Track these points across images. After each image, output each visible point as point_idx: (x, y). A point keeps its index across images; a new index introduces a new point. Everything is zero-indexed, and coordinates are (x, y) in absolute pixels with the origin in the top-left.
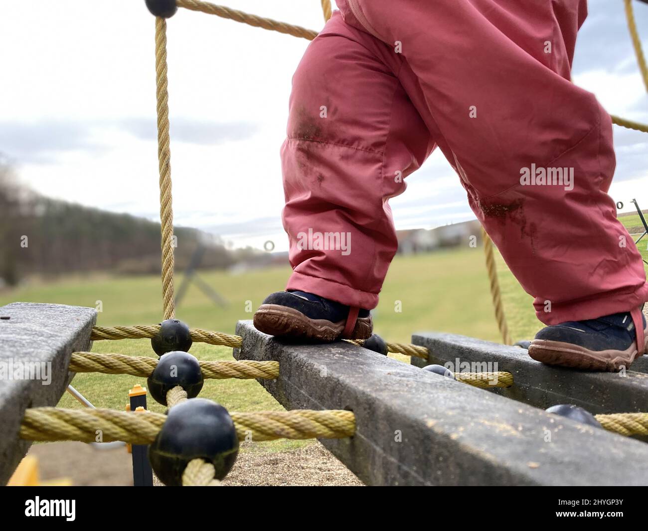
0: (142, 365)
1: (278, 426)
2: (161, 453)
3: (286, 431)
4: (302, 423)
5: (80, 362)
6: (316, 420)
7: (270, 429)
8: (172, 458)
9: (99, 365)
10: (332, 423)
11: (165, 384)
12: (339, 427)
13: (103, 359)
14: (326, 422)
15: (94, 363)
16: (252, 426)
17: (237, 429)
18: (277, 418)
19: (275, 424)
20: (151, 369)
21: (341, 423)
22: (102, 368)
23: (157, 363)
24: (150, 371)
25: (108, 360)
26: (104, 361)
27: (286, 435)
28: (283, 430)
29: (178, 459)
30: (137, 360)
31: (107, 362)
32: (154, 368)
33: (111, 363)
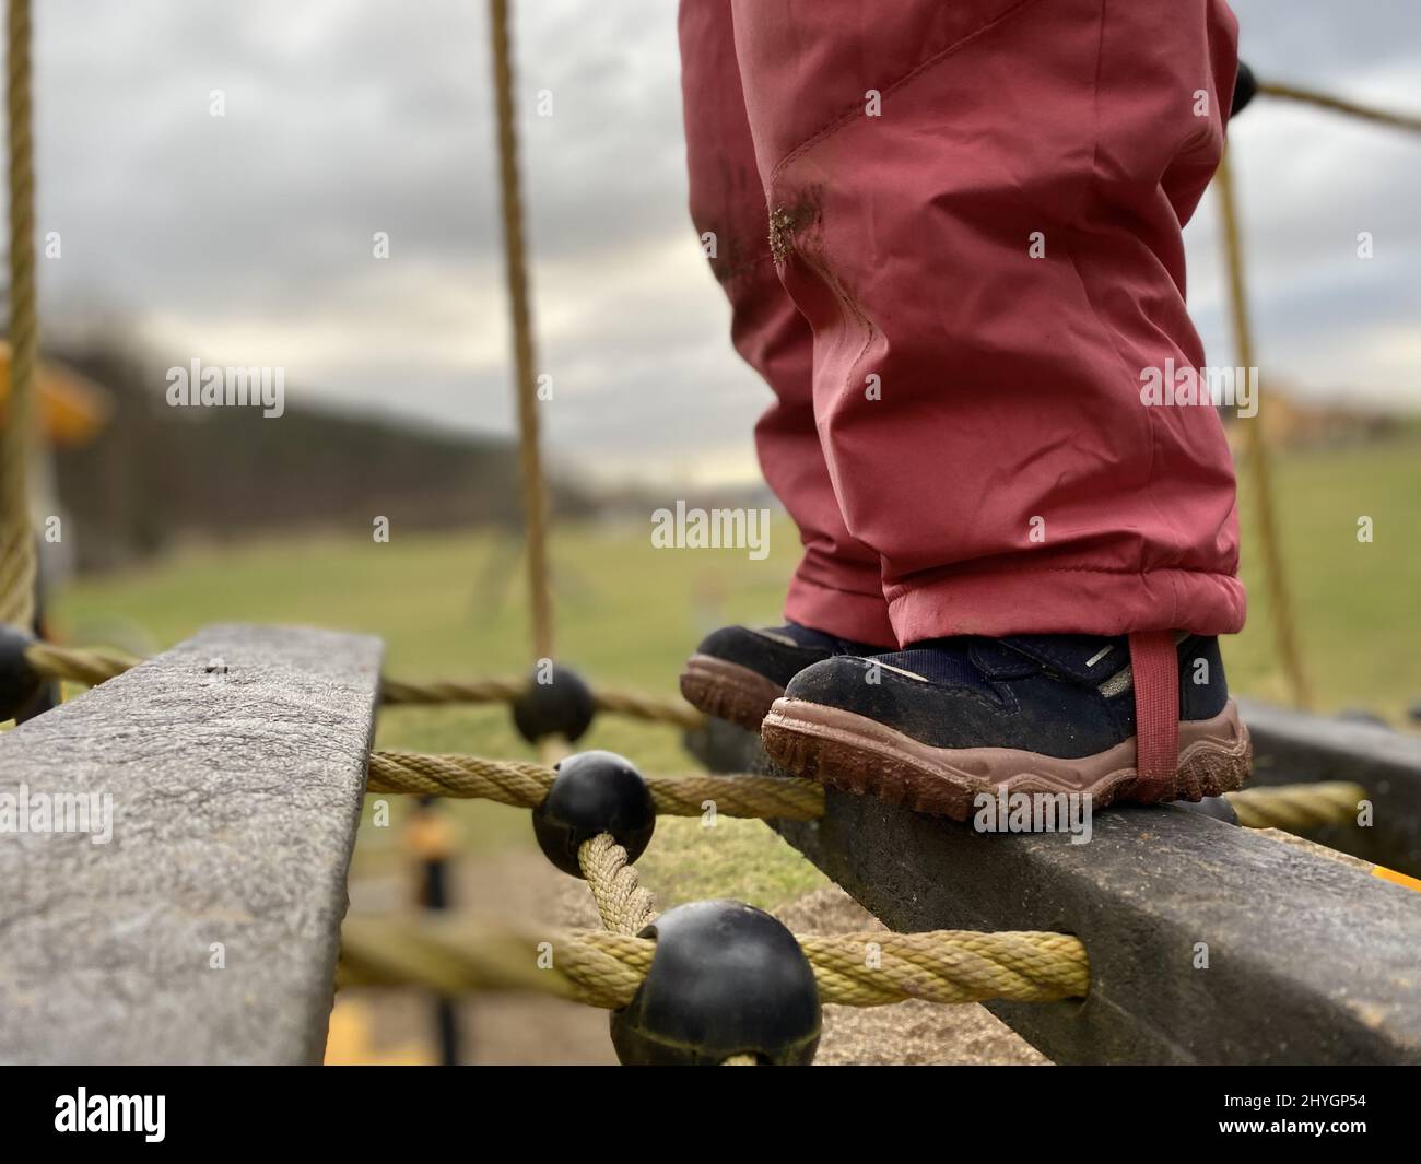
0: (521, 783)
1: (909, 973)
2: (653, 1037)
3: (929, 984)
4: (965, 966)
5: (387, 773)
6: (996, 957)
7: (893, 979)
8: (678, 1050)
9: (427, 780)
10: (1032, 967)
11: (574, 828)
12: (1051, 976)
13: (435, 767)
14: (1019, 964)
15: (417, 775)
16: (849, 972)
17: (818, 979)
18: (903, 951)
19: (902, 968)
20: (540, 791)
21: (1056, 967)
22: (435, 788)
23: (553, 777)
24: (537, 796)
25: (447, 770)
26: (438, 772)
27: (929, 994)
28: (921, 981)
29: (694, 1053)
30: (509, 771)
31: (444, 774)
32: (546, 790)
33: (455, 776)
